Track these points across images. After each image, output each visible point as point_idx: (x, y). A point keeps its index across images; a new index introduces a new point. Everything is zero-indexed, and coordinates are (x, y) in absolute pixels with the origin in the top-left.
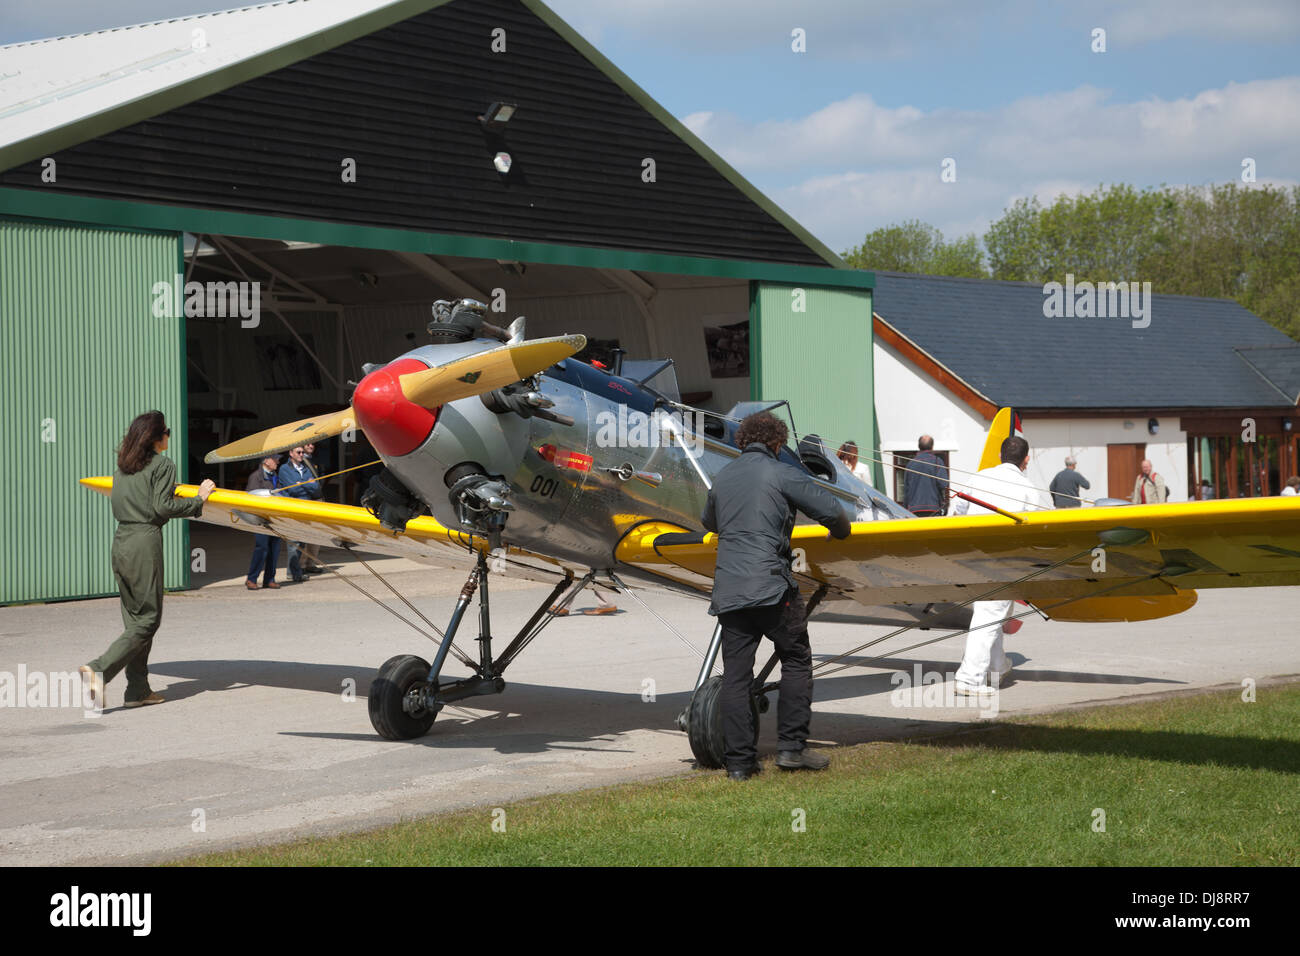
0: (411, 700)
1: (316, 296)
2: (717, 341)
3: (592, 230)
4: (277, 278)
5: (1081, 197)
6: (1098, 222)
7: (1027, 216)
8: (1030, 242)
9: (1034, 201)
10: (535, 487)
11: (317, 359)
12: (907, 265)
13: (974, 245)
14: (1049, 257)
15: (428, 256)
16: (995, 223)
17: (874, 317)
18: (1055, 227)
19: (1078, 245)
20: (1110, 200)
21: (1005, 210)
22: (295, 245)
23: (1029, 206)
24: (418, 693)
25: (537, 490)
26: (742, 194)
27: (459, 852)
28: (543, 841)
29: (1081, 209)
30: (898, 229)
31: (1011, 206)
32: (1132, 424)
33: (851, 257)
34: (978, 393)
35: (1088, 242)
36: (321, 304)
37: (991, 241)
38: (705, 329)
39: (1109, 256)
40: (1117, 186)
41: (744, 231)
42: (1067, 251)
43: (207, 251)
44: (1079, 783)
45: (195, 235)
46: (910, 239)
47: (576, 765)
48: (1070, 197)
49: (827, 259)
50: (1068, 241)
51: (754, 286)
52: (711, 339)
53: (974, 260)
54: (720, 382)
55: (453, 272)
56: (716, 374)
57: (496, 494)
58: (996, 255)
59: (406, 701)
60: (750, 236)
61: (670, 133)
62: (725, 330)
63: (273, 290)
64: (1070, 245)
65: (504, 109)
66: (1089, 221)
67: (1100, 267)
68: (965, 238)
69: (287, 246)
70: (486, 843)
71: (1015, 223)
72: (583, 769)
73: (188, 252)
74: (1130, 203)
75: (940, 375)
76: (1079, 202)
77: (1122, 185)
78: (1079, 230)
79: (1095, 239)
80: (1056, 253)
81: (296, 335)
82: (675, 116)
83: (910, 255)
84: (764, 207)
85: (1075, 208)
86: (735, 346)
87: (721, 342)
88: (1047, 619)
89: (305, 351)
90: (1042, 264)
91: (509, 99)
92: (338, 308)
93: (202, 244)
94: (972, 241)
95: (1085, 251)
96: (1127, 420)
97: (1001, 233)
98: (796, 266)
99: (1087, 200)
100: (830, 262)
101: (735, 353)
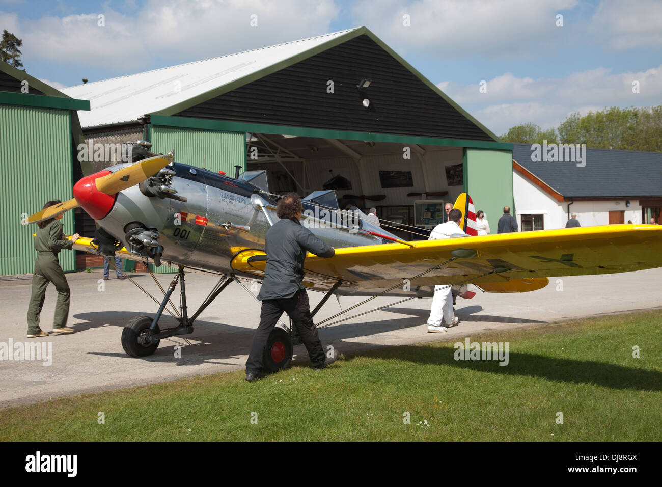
0: (142, 338)
1: (295, 156)
2: (450, 171)
3: (403, 129)
4: (280, 149)
5: (598, 112)
6: (605, 122)
7: (575, 120)
8: (577, 131)
9: (578, 114)
10: (176, 234)
11: (295, 180)
12: (526, 140)
13: (553, 132)
14: (585, 136)
15: (338, 140)
16: (562, 123)
17: (513, 161)
18: (587, 124)
19: (596, 131)
20: (610, 113)
21: (566, 118)
22: (287, 136)
23: (576, 116)
24: (145, 335)
25: (178, 235)
26: (460, 114)
27: (352, 368)
28: (384, 365)
29: (598, 117)
30: (523, 126)
31: (569, 116)
32: (619, 203)
33: (503, 138)
34: (555, 191)
35: (600, 130)
36: (297, 159)
37: (561, 130)
38: (446, 167)
39: (609, 136)
40: (613, 107)
41: (462, 128)
42: (592, 134)
43: (254, 139)
44: (597, 346)
45: (250, 133)
46: (527, 130)
47: (396, 336)
48: (593, 112)
49: (493, 138)
50: (593, 130)
51: (465, 150)
52: (448, 171)
53: (553, 138)
54: (451, 187)
55: (347, 146)
56: (450, 184)
57: (148, 238)
58: (563, 136)
59: (139, 338)
60: (463, 130)
61: (431, 90)
62: (453, 167)
63: (279, 154)
64: (593, 131)
65: (367, 82)
66: (601, 122)
67: (605, 140)
68: (550, 129)
69: (284, 137)
70: (362, 365)
71: (571, 123)
72: (399, 338)
73: (248, 140)
74: (618, 113)
75: (540, 184)
76: (597, 114)
77: (615, 107)
78: (597, 125)
79: (603, 129)
80: (587, 135)
81: (287, 171)
82: (434, 83)
83: (528, 137)
84: (468, 118)
85: (595, 117)
86: (457, 173)
87: (452, 172)
88: (484, 292)
89: (291, 177)
90: (582, 139)
91: (368, 78)
92: (303, 160)
93: (253, 137)
94: (553, 130)
95: (600, 134)
96: (618, 201)
97: (565, 127)
98: (481, 141)
99: (600, 113)
100: (495, 140)
101: (457, 176)
